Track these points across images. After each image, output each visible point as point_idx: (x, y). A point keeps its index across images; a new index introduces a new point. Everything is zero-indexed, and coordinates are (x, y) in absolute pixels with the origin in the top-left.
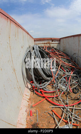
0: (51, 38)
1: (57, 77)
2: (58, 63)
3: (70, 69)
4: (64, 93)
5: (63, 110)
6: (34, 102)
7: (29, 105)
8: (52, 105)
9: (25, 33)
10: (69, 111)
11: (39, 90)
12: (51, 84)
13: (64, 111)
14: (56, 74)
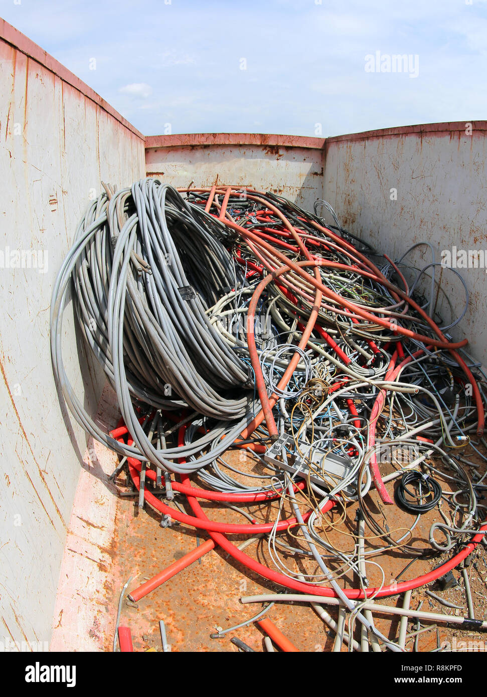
0: (263, 137)
1: (293, 394)
2: (300, 304)
3: (383, 345)
4: (337, 508)
5: (333, 624)
6: (143, 565)
7: (107, 587)
8: (257, 587)
9: (75, 104)
10: (370, 632)
11: (168, 485)
12: (250, 447)
13: (340, 630)
14: (282, 374)
